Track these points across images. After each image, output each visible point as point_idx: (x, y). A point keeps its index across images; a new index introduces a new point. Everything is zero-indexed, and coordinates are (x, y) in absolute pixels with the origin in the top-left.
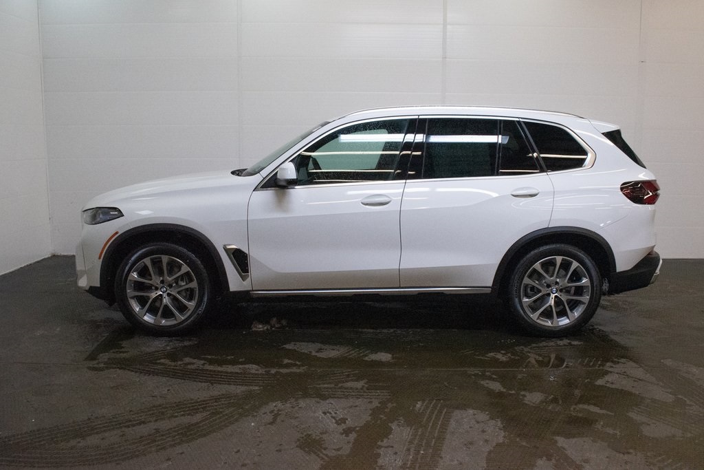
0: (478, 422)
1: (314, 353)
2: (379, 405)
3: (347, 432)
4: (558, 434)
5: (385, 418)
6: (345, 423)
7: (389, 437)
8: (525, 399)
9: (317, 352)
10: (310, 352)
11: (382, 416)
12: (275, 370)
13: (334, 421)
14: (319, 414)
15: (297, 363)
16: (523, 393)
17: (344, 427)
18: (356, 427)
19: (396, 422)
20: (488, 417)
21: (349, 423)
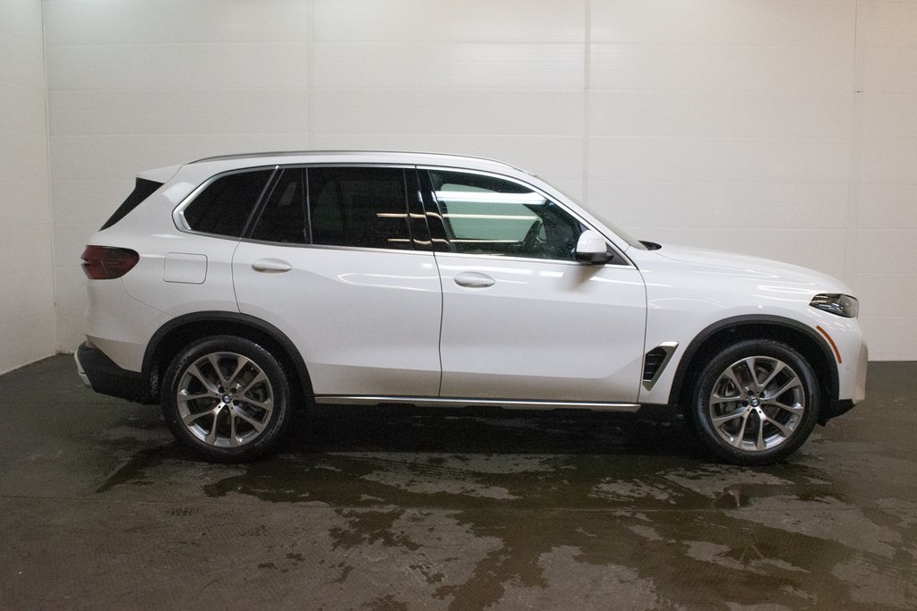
0: (622, 582)
1: (403, 487)
2: (488, 558)
3: (442, 593)
4: (732, 598)
5: (495, 575)
6: (440, 581)
7: (499, 600)
8: (690, 550)
9: (408, 485)
10: (399, 485)
11: (491, 572)
12: (349, 509)
13: (425, 578)
14: (406, 569)
15: (380, 499)
16: (685, 543)
17: (439, 586)
18: (455, 586)
19: (510, 581)
20: (636, 575)
21: (445, 581)
